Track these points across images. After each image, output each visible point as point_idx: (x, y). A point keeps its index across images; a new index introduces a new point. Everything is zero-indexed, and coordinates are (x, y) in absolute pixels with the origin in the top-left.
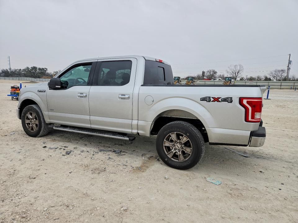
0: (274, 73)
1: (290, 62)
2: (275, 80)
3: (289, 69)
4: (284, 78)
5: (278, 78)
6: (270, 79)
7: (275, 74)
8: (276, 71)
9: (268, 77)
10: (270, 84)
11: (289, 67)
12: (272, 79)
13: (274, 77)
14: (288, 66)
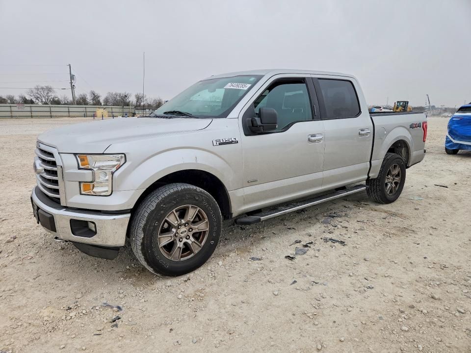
0: (35, 91)
1: (72, 77)
2: (40, 104)
3: (73, 87)
4: (52, 100)
5: (44, 100)
6: (32, 102)
7: (38, 93)
8: (38, 89)
9: (28, 98)
10: (33, 109)
11: (73, 84)
12: (34, 100)
13: (37, 98)
14: (71, 83)
